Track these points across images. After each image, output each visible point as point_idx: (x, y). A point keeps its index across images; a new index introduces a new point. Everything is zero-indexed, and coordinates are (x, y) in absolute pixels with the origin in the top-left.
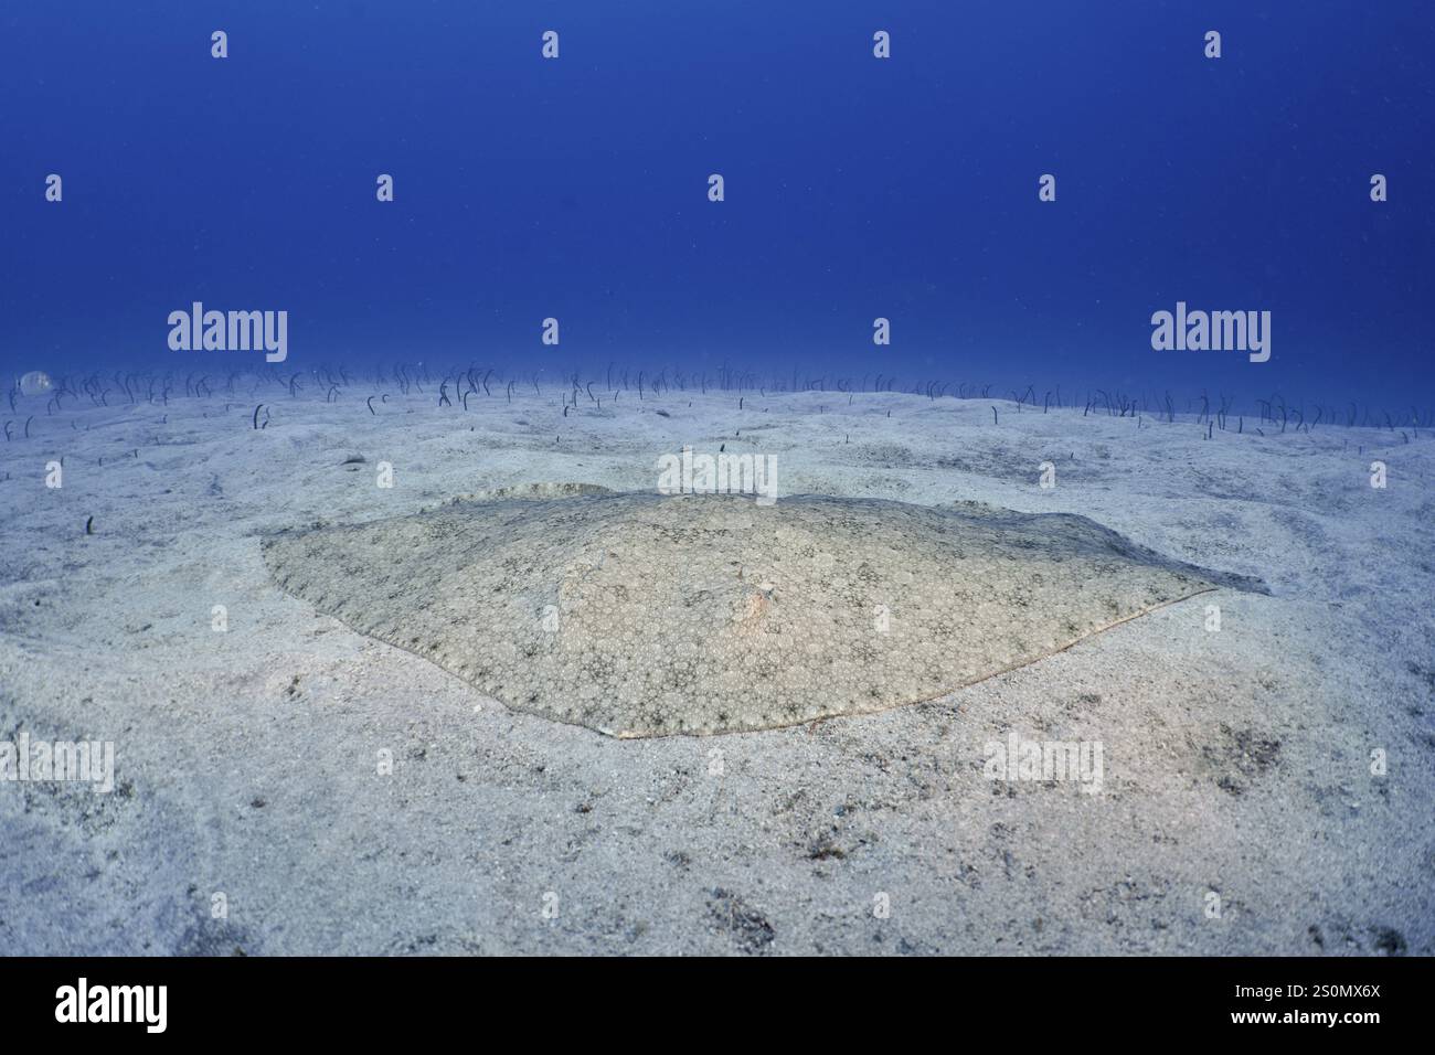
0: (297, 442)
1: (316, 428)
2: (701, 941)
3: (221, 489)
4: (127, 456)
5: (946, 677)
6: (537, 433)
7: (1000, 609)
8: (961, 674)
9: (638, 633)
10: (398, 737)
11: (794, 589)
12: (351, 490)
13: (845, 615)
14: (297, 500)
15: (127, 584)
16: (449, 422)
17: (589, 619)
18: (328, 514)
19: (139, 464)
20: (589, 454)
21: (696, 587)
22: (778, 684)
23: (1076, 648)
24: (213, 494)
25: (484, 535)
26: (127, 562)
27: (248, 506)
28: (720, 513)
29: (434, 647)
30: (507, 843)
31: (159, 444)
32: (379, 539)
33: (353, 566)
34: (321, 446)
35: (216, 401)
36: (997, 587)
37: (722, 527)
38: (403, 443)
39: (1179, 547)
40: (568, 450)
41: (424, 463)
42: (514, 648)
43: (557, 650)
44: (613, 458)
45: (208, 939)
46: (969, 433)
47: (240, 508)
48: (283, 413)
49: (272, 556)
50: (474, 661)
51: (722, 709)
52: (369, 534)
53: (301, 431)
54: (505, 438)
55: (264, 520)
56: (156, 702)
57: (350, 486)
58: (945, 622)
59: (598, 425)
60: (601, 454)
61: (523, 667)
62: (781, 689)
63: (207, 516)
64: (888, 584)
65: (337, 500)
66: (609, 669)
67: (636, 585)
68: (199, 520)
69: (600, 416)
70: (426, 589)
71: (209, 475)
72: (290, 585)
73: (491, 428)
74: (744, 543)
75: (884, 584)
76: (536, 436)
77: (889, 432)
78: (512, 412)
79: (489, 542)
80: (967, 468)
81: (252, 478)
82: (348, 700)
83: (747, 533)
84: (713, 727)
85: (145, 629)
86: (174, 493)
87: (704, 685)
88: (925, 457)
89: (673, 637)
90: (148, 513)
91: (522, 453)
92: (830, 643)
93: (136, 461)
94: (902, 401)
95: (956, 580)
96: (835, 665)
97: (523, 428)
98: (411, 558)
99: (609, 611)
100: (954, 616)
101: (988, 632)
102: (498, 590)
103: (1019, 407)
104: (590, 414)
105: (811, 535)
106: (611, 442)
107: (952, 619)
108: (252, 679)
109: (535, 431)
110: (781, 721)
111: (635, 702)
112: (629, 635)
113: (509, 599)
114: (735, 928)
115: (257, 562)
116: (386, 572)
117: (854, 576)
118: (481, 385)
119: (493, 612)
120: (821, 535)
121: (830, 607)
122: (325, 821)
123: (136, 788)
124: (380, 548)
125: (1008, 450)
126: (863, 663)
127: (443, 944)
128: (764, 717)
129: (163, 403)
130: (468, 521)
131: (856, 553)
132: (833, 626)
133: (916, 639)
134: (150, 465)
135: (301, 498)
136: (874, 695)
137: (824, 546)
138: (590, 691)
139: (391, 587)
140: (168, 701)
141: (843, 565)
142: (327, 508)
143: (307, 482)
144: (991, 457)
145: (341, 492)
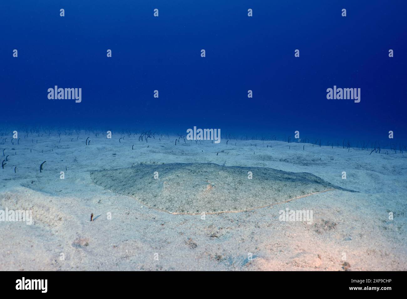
0: (98, 149)
1: (104, 145)
2: (181, 245)
3: (77, 161)
4: (50, 151)
5: (254, 206)
6: (167, 149)
7: (272, 192)
8: (258, 206)
9: (181, 193)
10: (123, 210)
11: (220, 185)
12: (114, 162)
13: (231, 191)
14: (99, 164)
15: (55, 181)
16: (142, 145)
17: (170, 189)
18: (107, 167)
19: (54, 153)
20: (180, 155)
21: (196, 183)
22: (212, 205)
23: (291, 201)
24: (75, 162)
25: (148, 172)
26: (53, 177)
27: (86, 165)
28: (206, 168)
29: (133, 194)
30: (145, 229)
31: (58, 148)
32: (121, 173)
33: (114, 179)
34: (105, 151)
35: (74, 137)
36: (273, 187)
37: (206, 170)
38: (129, 151)
39: (339, 182)
40: (174, 154)
41: (134, 156)
42: (152, 195)
43: (161, 196)
44: (186, 157)
45: (81, 240)
46: (291, 152)
47: (83, 165)
48: (94, 141)
49: (93, 176)
50: (142, 197)
51: (198, 209)
52: (118, 171)
53: (100, 146)
54: (157, 150)
55: (90, 169)
56: (67, 202)
57: (113, 161)
58: (257, 194)
59: (185, 148)
60: (184, 155)
61: (153, 199)
62: (213, 206)
63: (74, 167)
64: (245, 185)
65: (109, 164)
66: (173, 200)
67: (182, 183)
68: (72, 168)
69: (186, 145)
70: (132, 183)
71: (74, 157)
72: (98, 183)
73: (153, 147)
74: (210, 174)
75: (243, 185)
76: (166, 150)
77: (269, 152)
78: (160, 143)
79: (149, 173)
80: (288, 162)
81: (86, 158)
82: (113, 203)
83: (212, 172)
84: (195, 213)
85: (60, 191)
86: (64, 161)
87: (194, 204)
88: (276, 158)
89: (189, 194)
90: (58, 165)
91: (161, 154)
92: (227, 197)
93: (53, 152)
94: (279, 143)
95: (263, 184)
96: (227, 202)
97: (163, 148)
98: (129, 177)
99: (175, 188)
100: (260, 192)
101: (268, 197)
102: (150, 183)
103: (313, 146)
104: (183, 145)
105: (228, 173)
106: (187, 152)
107: (259, 193)
108: (90, 200)
109: (166, 149)
110: (211, 213)
111: (178, 206)
112: (179, 193)
113: (152, 185)
114: (189, 245)
115: (89, 177)
116: (122, 180)
117: (236, 183)
118: (152, 136)
119: (148, 188)
120: (231, 173)
121: (229, 189)
122: (107, 223)
123: (63, 219)
124: (121, 175)
125: (302, 157)
126: (234, 201)
127: (129, 241)
128: (207, 211)
129: (59, 137)
130: (144, 169)
131: (239, 178)
132: (228, 194)
133: (248, 197)
134: (56, 153)
135: (100, 163)
136: (235, 208)
137: (230, 176)
138: (168, 204)
139: (123, 183)
140: (70, 202)
141: (234, 180)
142: (107, 166)
143: (102, 159)
144: (296, 159)
145: (111, 162)
